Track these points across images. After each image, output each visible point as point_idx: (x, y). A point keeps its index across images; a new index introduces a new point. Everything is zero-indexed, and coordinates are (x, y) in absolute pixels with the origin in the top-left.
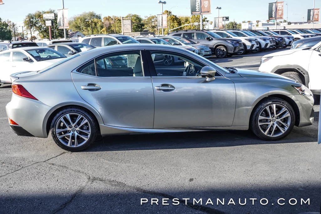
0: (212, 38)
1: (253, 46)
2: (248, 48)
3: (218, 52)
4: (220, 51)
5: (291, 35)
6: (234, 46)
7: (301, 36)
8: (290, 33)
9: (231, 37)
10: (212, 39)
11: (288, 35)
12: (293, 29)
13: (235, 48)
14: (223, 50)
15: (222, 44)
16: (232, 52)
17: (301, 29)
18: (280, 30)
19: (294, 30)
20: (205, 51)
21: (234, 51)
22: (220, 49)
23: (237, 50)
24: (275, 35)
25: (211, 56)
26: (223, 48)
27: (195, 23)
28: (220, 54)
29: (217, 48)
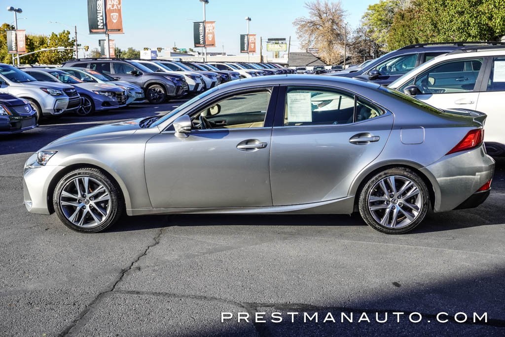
0: (141, 71)
1: (197, 85)
2: (192, 89)
3: (152, 95)
4: (155, 93)
5: (232, 70)
6: (175, 85)
7: (246, 72)
8: (231, 68)
9: (164, 72)
10: (141, 74)
11: (229, 70)
12: (232, 62)
13: (178, 88)
14: (160, 91)
15: (158, 82)
16: (174, 94)
17: (241, 63)
18: (217, 62)
19: (235, 64)
20: (136, 93)
21: (176, 93)
22: (154, 90)
23: (180, 92)
24: (214, 71)
25: (144, 101)
26: (158, 88)
27: (59, 48)
28: (155, 97)
29: (150, 88)
